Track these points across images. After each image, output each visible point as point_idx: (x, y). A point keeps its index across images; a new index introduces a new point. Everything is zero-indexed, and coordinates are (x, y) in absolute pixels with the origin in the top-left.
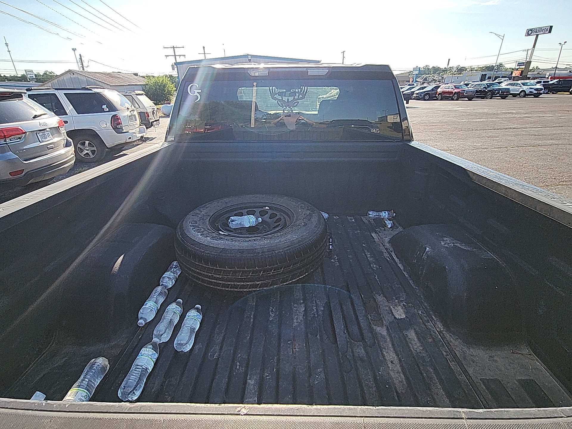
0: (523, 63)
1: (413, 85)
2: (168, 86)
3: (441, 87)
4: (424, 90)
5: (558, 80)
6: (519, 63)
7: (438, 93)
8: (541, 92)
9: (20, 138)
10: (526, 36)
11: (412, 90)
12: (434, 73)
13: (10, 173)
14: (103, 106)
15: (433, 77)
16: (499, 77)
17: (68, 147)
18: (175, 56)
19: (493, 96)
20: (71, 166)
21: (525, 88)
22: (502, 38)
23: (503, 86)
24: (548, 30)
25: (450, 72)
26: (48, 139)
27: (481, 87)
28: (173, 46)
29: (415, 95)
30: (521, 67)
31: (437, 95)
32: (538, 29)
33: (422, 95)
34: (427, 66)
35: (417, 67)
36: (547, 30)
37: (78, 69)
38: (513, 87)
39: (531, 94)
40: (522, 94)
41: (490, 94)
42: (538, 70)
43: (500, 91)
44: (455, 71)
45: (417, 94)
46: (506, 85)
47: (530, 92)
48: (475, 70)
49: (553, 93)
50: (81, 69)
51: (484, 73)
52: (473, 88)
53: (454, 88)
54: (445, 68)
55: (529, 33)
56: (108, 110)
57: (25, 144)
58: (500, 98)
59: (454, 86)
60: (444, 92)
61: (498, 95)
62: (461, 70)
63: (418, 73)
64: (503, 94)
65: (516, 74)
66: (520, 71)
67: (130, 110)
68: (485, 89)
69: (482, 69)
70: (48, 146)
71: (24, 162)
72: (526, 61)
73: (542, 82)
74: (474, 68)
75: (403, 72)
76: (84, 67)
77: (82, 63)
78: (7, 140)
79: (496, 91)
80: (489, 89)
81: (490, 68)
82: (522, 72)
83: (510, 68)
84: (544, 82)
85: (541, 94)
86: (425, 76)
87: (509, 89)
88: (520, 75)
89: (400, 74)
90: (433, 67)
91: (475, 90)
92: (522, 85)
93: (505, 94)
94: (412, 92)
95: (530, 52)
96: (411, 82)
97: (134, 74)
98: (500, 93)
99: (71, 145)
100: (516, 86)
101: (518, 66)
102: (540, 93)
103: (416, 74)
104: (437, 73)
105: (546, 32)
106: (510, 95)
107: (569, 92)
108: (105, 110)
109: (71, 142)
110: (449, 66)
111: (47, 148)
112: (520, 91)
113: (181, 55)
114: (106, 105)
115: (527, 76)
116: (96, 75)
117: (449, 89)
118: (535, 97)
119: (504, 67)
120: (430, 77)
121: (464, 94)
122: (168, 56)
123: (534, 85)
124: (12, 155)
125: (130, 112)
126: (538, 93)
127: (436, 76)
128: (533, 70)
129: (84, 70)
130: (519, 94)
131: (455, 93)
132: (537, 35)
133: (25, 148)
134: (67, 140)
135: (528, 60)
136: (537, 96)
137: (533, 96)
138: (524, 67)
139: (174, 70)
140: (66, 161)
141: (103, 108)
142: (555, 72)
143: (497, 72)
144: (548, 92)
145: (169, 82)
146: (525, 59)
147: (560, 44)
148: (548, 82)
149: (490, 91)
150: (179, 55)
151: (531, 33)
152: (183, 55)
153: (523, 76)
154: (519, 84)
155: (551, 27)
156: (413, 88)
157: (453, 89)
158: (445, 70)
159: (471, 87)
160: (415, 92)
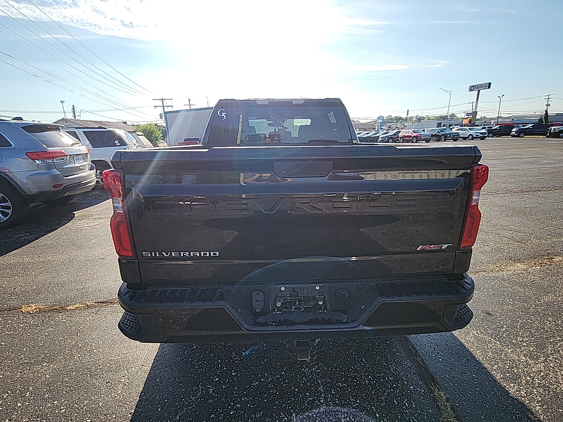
0: (471, 113)
1: (379, 131)
2: (155, 133)
3: (401, 132)
4: (388, 135)
5: (500, 126)
6: (467, 114)
7: (400, 137)
8: (486, 135)
9: (63, 159)
10: (469, 91)
11: (378, 135)
12: (397, 122)
13: (53, 186)
14: (116, 141)
15: (396, 126)
16: (453, 125)
17: (92, 170)
18: (163, 106)
19: (446, 139)
20: (93, 186)
21: (472, 132)
22: (450, 93)
23: (454, 131)
24: (488, 86)
25: (411, 121)
26: (81, 162)
27: (435, 132)
28: (162, 98)
29: (380, 139)
30: (470, 116)
31: (399, 139)
32: (479, 86)
33: (386, 139)
34: (390, 116)
35: (381, 116)
36: (486, 86)
37: (71, 118)
38: (462, 132)
39: (477, 137)
40: (471, 137)
41: (443, 138)
42: (485, 119)
43: (452, 135)
44: (415, 120)
45: (382, 138)
46: (456, 130)
47: (477, 135)
48: (432, 119)
49: (497, 137)
50: (73, 118)
51: (439, 122)
52: (429, 132)
53: (413, 133)
54: (406, 118)
55: (472, 88)
56: (119, 144)
57: (65, 164)
58: (452, 140)
59: (413, 131)
60: (405, 136)
61: (450, 138)
62: (420, 119)
63: (382, 121)
64: (454, 138)
65: (465, 122)
66: (469, 120)
67: (136, 146)
68: (439, 134)
69: (438, 118)
70: (80, 168)
71: (65, 178)
72: (472, 111)
73: (487, 128)
74: (430, 117)
75: (369, 121)
76: (76, 117)
77: (74, 112)
78: (54, 160)
79: (447, 134)
80: (442, 133)
81: (444, 118)
82: (470, 120)
83: (461, 118)
84: (488, 128)
85: (486, 137)
86: (389, 124)
87: (458, 133)
88: (470, 123)
89: (367, 123)
90: (395, 117)
91: (430, 134)
92: (469, 130)
93: (456, 137)
94: (377, 136)
95: (474, 104)
96: (376, 129)
97: (123, 122)
98: (452, 137)
99: (94, 169)
100: (464, 131)
101: (467, 115)
102: (484, 136)
103: (381, 122)
104: (399, 122)
105: (486, 88)
106: (460, 138)
107: (510, 135)
108: (117, 145)
109: (94, 167)
110: (409, 116)
111: (80, 169)
112: (468, 134)
113: (169, 106)
114: (118, 141)
115: (475, 124)
116: (88, 123)
117: (408, 133)
118: (481, 140)
119: (456, 116)
120: (393, 125)
121: (422, 137)
122: (157, 107)
123: (479, 130)
124: (56, 171)
125: (137, 147)
126: (483, 136)
127: (399, 125)
128: (481, 119)
129: (75, 118)
130: (468, 138)
131: (414, 137)
132: (479, 91)
133: (65, 167)
134: (91, 164)
135: (474, 110)
136: (483, 138)
137: (479, 139)
138: (471, 116)
139: (162, 118)
140: (91, 181)
141: (115, 143)
142: (498, 121)
143: (450, 121)
144: (493, 136)
145: (156, 129)
146: (472, 110)
147: (499, 97)
148: (492, 127)
149: (443, 135)
150: (167, 106)
151: (474, 89)
152: (171, 106)
153: (472, 123)
154: (467, 130)
155: (490, 84)
156: (378, 133)
157: (411, 133)
158: (406, 120)
159: (427, 132)
160: (380, 137)
